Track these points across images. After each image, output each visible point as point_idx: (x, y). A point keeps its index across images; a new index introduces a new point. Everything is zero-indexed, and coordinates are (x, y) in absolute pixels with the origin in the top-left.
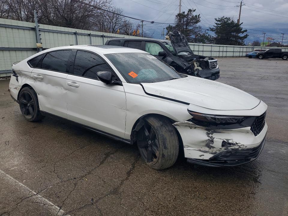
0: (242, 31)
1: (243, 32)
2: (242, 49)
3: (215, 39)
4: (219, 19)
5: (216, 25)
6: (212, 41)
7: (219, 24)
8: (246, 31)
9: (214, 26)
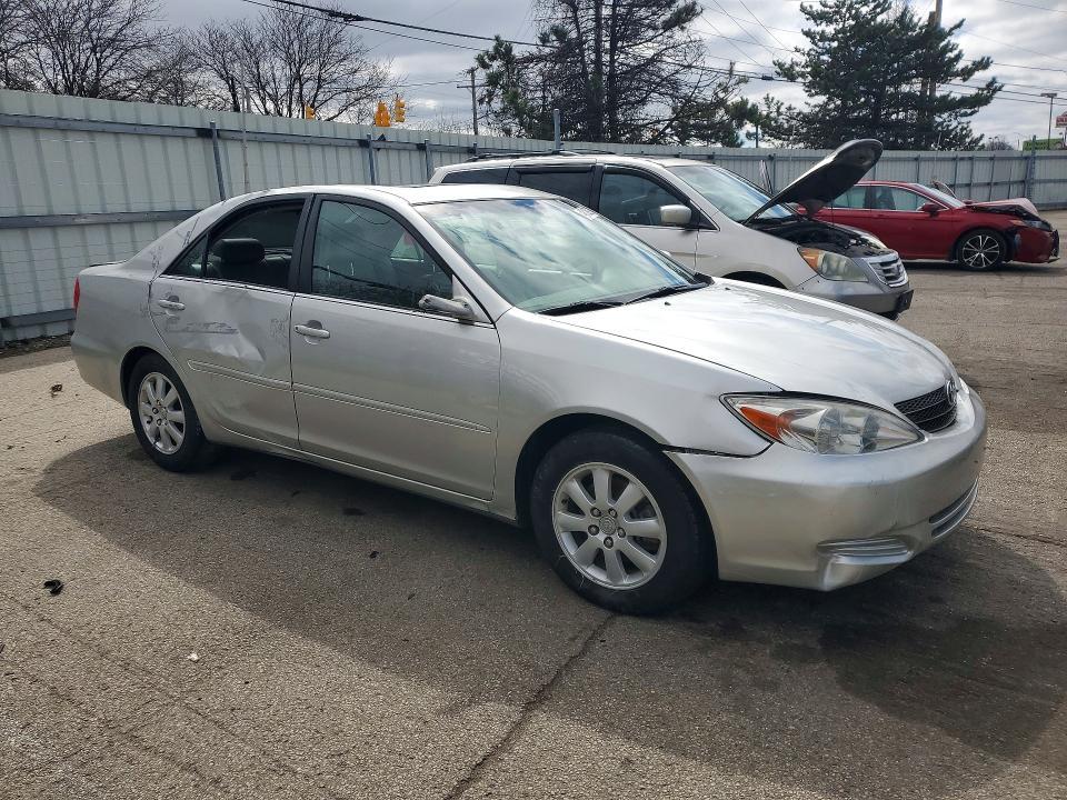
0: (960, 66)
1: (966, 74)
2: (963, 167)
3: (807, 119)
4: (825, 6)
5: (806, 44)
6: (789, 131)
7: (823, 37)
8: (983, 64)
9: (797, 50)
